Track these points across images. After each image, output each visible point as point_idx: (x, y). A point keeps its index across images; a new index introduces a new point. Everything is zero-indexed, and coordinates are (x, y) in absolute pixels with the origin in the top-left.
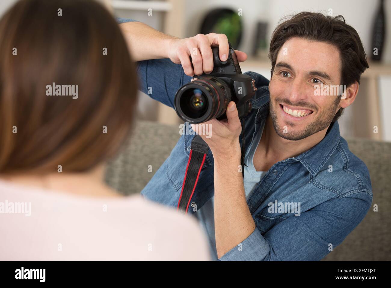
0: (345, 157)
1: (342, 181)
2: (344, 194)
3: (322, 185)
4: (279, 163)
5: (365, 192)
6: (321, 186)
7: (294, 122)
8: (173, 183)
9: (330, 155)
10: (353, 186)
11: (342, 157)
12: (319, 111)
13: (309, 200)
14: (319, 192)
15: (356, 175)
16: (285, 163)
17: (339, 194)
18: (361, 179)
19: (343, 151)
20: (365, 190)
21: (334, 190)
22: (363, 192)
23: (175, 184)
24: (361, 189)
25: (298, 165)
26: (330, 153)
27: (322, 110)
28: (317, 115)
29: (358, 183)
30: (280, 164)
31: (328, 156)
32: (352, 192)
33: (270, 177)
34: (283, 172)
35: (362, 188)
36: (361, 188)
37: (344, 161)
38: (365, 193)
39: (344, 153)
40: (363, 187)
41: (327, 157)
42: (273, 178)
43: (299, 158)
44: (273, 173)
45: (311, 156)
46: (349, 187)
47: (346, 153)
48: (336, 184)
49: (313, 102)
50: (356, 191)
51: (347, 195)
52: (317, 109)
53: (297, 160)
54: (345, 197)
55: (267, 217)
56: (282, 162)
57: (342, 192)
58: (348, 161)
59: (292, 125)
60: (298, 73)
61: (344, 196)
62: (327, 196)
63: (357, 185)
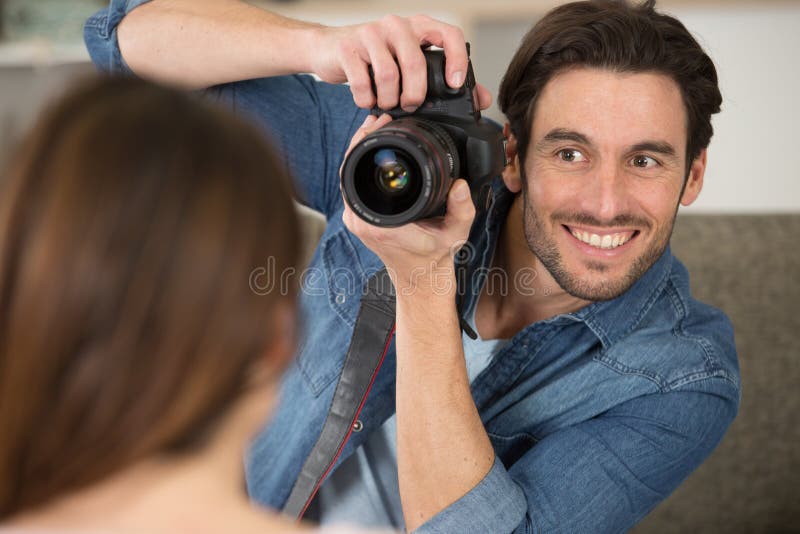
0: (680, 306)
1: (669, 353)
2: (673, 382)
3: (621, 364)
4: (537, 325)
5: (721, 377)
6: (621, 368)
7: (605, 261)
8: (309, 380)
9: (650, 306)
10: (695, 364)
11: (672, 306)
12: (654, 230)
13: (592, 397)
14: (615, 379)
15: (700, 341)
16: (550, 324)
17: (661, 383)
18: (712, 349)
19: (677, 293)
20: (722, 372)
21: (649, 373)
22: (717, 377)
23: (314, 380)
24: (711, 371)
25: (577, 329)
26: (650, 300)
27: (660, 227)
28: (649, 240)
29: (704, 359)
30: (539, 328)
31: (646, 307)
32: (691, 377)
33: (514, 353)
34: (544, 343)
35: (714, 369)
36: (711, 369)
37: (678, 315)
38: (721, 380)
39: (678, 297)
40: (716, 367)
41: (642, 311)
42: (520, 357)
43: (582, 315)
44: (522, 345)
45: (608, 309)
46: (683, 366)
47: (682, 298)
48: (654, 361)
49: (643, 212)
50: (700, 376)
51: (679, 384)
52: (649, 225)
53: (579, 320)
54: (676, 391)
55: (499, 437)
56: (543, 324)
57: (667, 377)
58: (687, 313)
59: (601, 268)
60: (607, 151)
61: (673, 388)
62: (634, 388)
63: (701, 362)
